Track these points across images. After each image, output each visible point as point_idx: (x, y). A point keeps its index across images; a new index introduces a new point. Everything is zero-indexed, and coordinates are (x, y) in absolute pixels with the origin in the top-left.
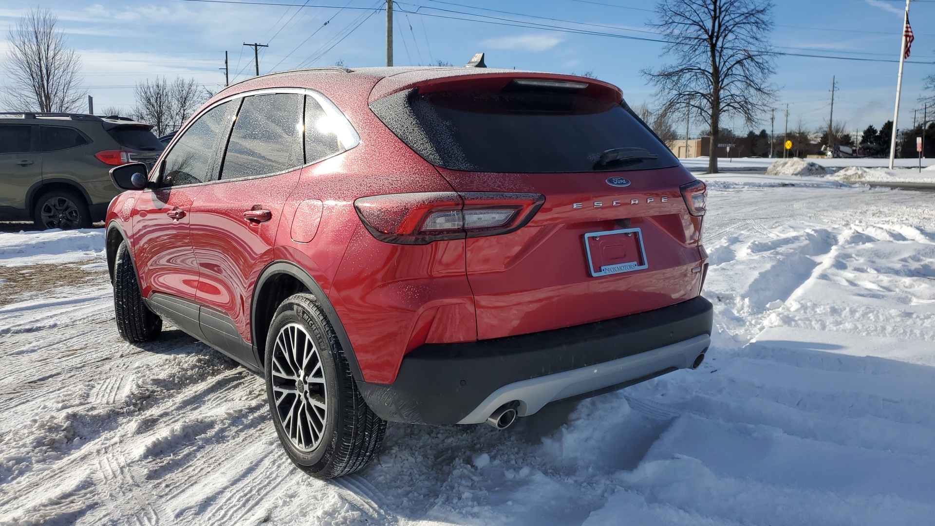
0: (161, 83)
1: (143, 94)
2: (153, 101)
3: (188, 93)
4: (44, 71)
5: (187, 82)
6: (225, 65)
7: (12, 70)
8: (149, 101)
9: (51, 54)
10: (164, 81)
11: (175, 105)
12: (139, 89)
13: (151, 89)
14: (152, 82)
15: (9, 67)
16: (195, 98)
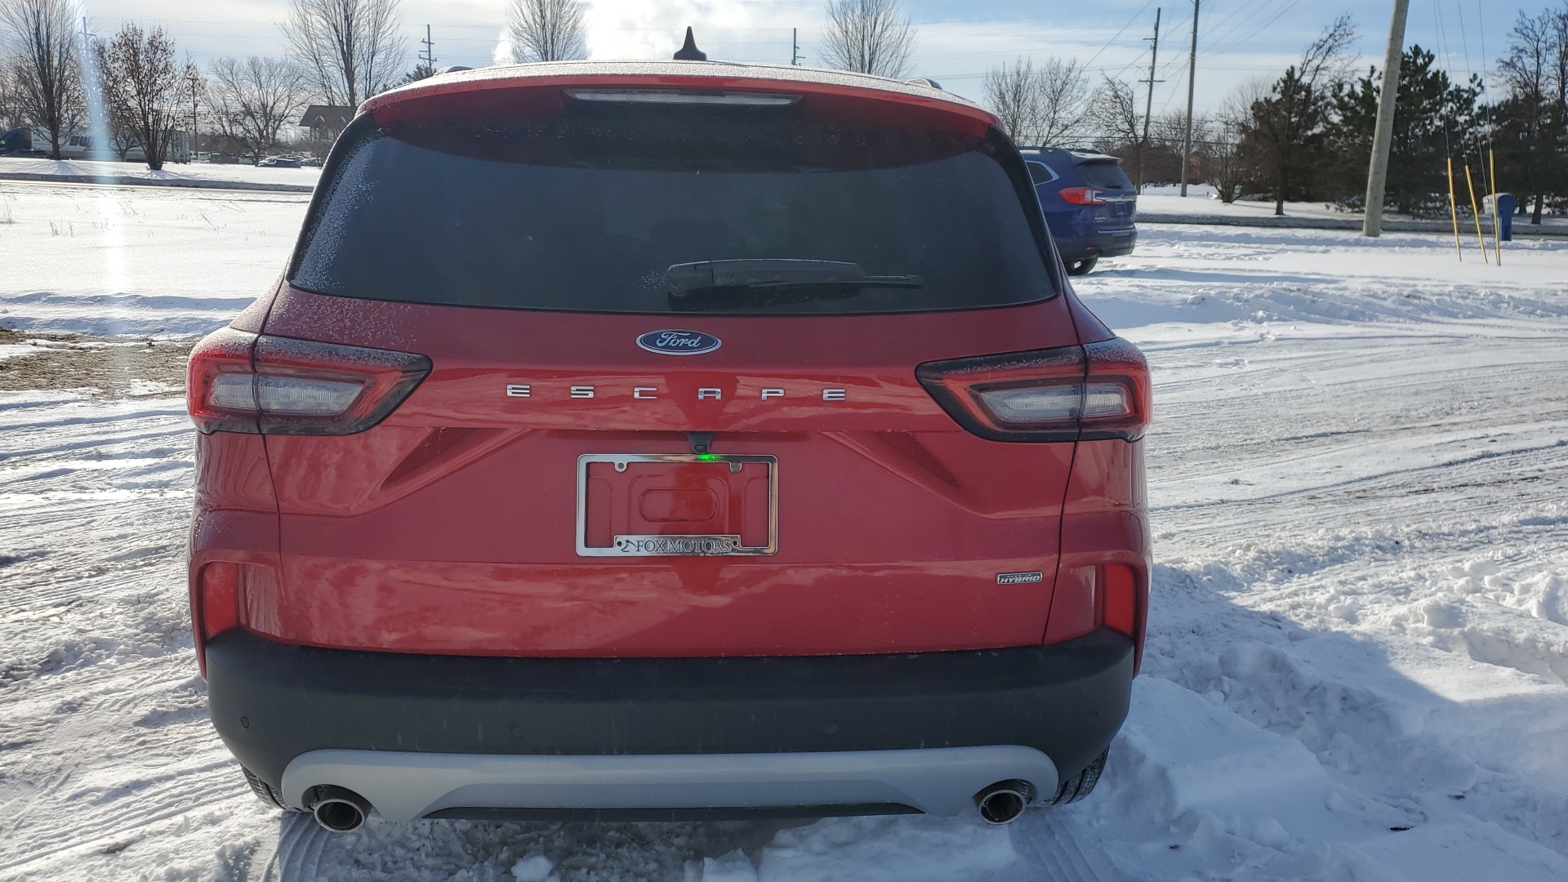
0: (1023, 68)
1: (995, 87)
2: (1009, 98)
3: (1064, 84)
4: (867, 57)
5: (1065, 65)
6: (1154, 33)
7: (826, 57)
8: (1002, 96)
9: (878, 29)
10: (1029, 66)
11: (1043, 103)
12: (991, 79)
13: (1008, 80)
14: (1010, 68)
15: (824, 52)
16: (1075, 91)
